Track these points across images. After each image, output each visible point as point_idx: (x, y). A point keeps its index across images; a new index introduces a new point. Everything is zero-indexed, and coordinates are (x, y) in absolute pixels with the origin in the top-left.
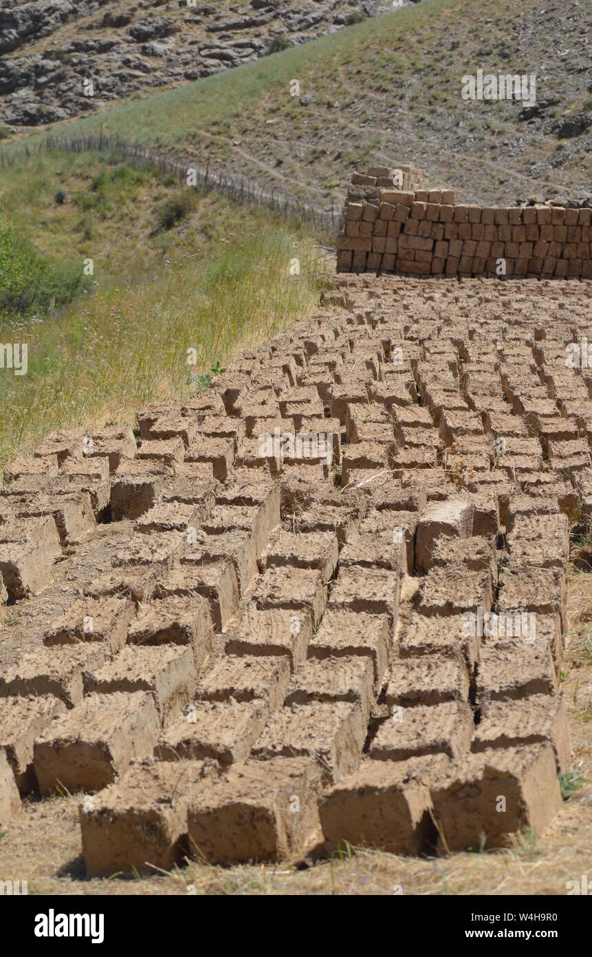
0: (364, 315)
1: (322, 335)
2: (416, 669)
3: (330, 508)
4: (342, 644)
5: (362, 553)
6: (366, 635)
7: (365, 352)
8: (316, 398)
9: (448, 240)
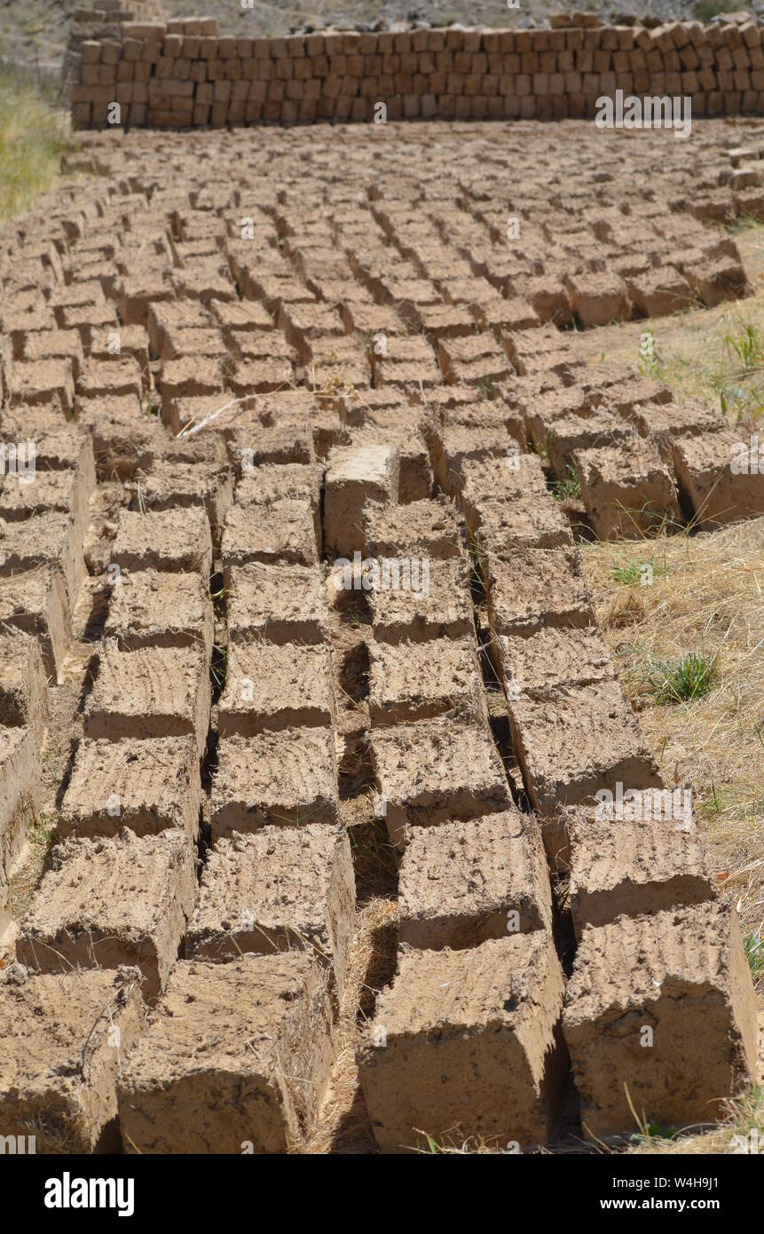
0: (127, 182)
1: (81, 211)
2: (415, 747)
3: (183, 466)
4: (274, 704)
5: (254, 540)
6: (307, 685)
7: (148, 230)
8: (100, 299)
9: (212, 82)
